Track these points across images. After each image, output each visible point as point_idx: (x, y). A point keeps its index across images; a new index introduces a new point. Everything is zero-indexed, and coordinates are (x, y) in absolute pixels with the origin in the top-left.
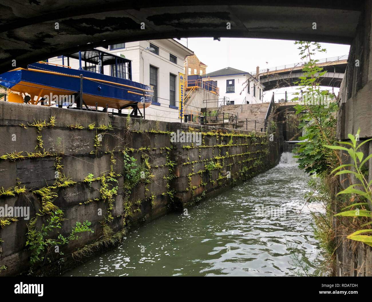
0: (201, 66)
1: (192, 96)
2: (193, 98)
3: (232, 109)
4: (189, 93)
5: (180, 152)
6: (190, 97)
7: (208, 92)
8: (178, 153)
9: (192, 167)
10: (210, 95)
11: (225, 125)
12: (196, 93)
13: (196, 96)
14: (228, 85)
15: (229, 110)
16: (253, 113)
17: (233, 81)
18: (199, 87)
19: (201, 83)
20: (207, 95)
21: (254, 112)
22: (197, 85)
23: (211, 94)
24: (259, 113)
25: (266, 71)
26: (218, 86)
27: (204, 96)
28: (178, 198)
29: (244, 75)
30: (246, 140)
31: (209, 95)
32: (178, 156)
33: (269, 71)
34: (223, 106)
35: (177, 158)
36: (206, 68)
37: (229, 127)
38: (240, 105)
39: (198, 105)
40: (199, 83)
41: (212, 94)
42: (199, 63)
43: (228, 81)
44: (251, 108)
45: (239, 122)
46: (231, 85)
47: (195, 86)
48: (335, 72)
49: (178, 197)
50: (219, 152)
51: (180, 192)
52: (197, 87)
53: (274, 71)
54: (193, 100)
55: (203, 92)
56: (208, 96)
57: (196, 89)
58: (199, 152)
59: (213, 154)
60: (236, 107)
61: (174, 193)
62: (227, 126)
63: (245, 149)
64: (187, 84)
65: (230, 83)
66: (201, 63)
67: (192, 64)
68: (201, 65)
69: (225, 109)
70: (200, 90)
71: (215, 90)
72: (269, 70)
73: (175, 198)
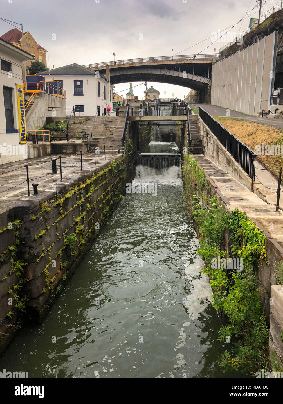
0: (40, 51)
1: (34, 103)
2: (36, 106)
3: (84, 122)
4: (30, 99)
5: (32, 247)
6: (32, 105)
7: (53, 97)
8: (27, 249)
9: (49, 255)
10: (56, 100)
11: (78, 146)
12: (39, 99)
13: (39, 104)
14: (75, 86)
15: (81, 123)
16: (108, 129)
17: (81, 81)
18: (42, 91)
19: (44, 86)
20: (53, 100)
21: (108, 127)
22: (39, 89)
23: (57, 97)
24: (114, 128)
25: (113, 64)
26: (64, 88)
27: (49, 102)
28: (32, 307)
29: (93, 76)
30: (106, 176)
31: (54, 100)
32: (29, 253)
33: (117, 64)
34: (73, 117)
35: (28, 255)
36: (46, 54)
37: (83, 148)
38: (92, 117)
39: (42, 114)
40: (42, 86)
41: (58, 99)
42: (37, 47)
43: (75, 81)
44: (105, 122)
45: (93, 139)
46: (79, 87)
47: (37, 89)
48: (179, 71)
49: (32, 305)
50: (80, 210)
51: (35, 299)
52: (39, 91)
53: (121, 65)
54: (35, 109)
55: (47, 97)
56: (53, 102)
57: (39, 94)
58: (57, 228)
59: (73, 218)
60: (88, 120)
61: (26, 301)
62: (80, 147)
63: (106, 186)
64: (27, 87)
65: (78, 84)
66: (40, 47)
67: (28, 48)
68: (39, 49)
69: (76, 121)
70: (43, 94)
71: (61, 94)
72: (116, 62)
73: (28, 308)
